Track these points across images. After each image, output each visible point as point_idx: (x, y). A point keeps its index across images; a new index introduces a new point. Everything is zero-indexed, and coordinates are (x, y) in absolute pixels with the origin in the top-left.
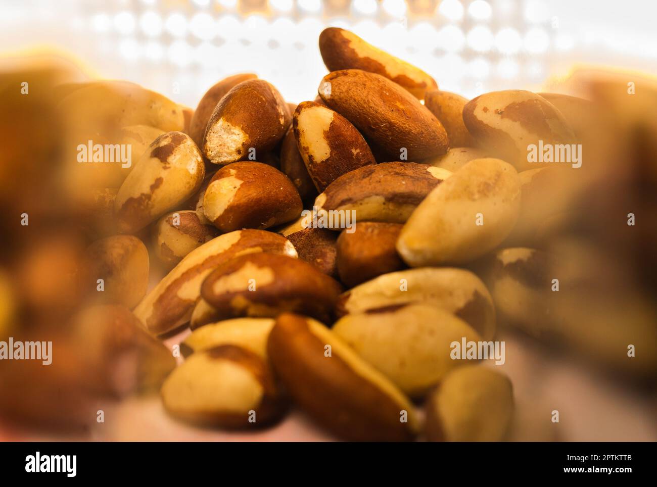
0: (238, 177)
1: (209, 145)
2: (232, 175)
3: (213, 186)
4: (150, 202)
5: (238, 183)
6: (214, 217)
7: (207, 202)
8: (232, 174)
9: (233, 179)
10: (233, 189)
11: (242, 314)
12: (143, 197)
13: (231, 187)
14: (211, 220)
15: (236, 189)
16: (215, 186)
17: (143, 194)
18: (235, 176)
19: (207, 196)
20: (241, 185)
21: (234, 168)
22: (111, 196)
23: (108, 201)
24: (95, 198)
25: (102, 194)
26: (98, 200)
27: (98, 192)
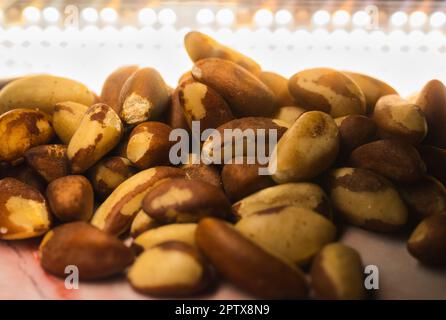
0: (150, 131)
2: (145, 131)
3: (134, 138)
4: (94, 151)
5: (151, 135)
6: (136, 160)
9: (146, 133)
10: (148, 140)
11: (173, 221)
12: (90, 148)
13: (146, 138)
14: (134, 162)
15: (150, 140)
16: (136, 138)
20: (153, 137)
21: (145, 126)
22: (59, 149)
23: (58, 153)
24: (49, 151)
25: (53, 149)
26: (51, 153)
27: (50, 147)
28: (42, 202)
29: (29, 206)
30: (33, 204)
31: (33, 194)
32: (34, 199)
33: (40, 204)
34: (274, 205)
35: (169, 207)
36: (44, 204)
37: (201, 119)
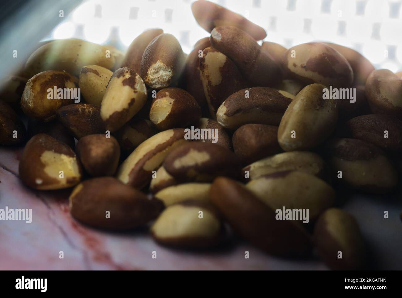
0: (171, 97)
1: (151, 77)
2: (168, 96)
3: (157, 102)
5: (172, 101)
6: (158, 121)
7: (153, 112)
9: (168, 98)
10: (169, 104)
11: (193, 180)
12: (124, 111)
13: (169, 103)
14: (155, 123)
15: (172, 104)
16: (159, 102)
19: (153, 109)
20: (174, 102)
21: (167, 91)
22: (88, 108)
23: (87, 112)
24: (80, 109)
25: (83, 107)
26: (81, 111)
27: (80, 106)
28: (73, 156)
29: (62, 160)
30: (64, 157)
31: (65, 149)
32: (66, 154)
33: (71, 159)
34: (280, 170)
35: (189, 168)
36: (75, 159)
37: (216, 86)
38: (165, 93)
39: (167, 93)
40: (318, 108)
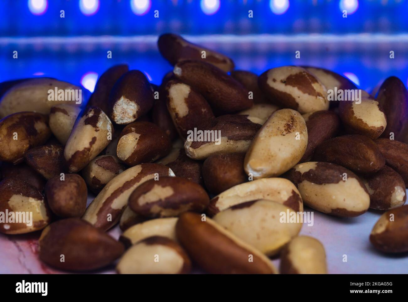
0: (137, 132)
4: (89, 153)
5: (138, 136)
8: (133, 130)
10: (135, 140)
11: (158, 216)
12: (86, 150)
13: (134, 139)
15: (137, 140)
16: (124, 139)
17: (85, 148)
18: (135, 132)
20: (140, 137)
21: (133, 127)
22: (55, 149)
23: (54, 153)
24: (46, 151)
25: (50, 149)
26: (48, 152)
27: (47, 147)
28: (41, 199)
29: (30, 203)
30: (32, 201)
31: (32, 192)
32: (34, 197)
33: (39, 201)
35: (153, 203)
36: (43, 201)
37: (184, 117)
38: (131, 129)
39: (133, 129)
40: (284, 133)
